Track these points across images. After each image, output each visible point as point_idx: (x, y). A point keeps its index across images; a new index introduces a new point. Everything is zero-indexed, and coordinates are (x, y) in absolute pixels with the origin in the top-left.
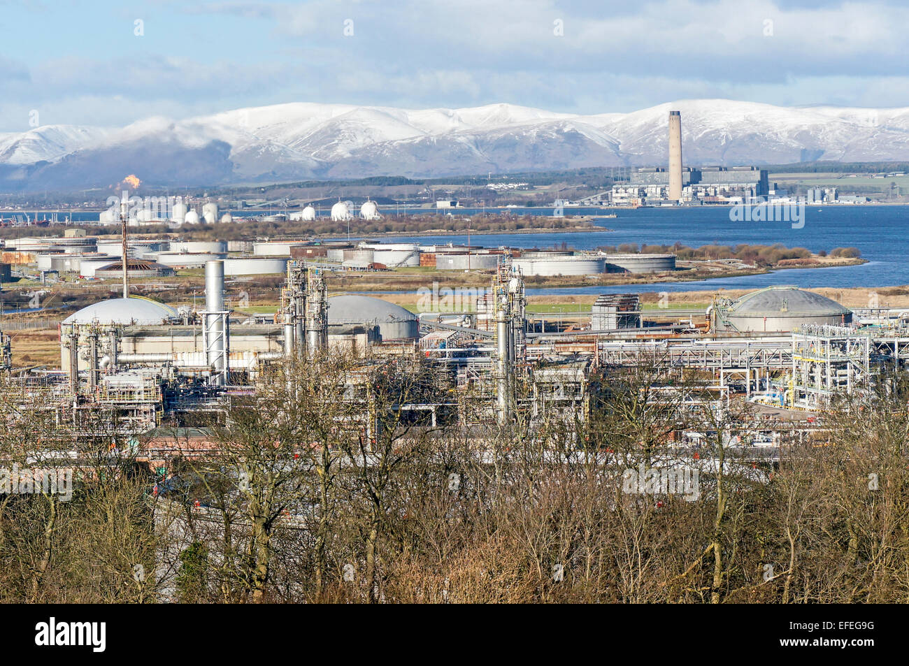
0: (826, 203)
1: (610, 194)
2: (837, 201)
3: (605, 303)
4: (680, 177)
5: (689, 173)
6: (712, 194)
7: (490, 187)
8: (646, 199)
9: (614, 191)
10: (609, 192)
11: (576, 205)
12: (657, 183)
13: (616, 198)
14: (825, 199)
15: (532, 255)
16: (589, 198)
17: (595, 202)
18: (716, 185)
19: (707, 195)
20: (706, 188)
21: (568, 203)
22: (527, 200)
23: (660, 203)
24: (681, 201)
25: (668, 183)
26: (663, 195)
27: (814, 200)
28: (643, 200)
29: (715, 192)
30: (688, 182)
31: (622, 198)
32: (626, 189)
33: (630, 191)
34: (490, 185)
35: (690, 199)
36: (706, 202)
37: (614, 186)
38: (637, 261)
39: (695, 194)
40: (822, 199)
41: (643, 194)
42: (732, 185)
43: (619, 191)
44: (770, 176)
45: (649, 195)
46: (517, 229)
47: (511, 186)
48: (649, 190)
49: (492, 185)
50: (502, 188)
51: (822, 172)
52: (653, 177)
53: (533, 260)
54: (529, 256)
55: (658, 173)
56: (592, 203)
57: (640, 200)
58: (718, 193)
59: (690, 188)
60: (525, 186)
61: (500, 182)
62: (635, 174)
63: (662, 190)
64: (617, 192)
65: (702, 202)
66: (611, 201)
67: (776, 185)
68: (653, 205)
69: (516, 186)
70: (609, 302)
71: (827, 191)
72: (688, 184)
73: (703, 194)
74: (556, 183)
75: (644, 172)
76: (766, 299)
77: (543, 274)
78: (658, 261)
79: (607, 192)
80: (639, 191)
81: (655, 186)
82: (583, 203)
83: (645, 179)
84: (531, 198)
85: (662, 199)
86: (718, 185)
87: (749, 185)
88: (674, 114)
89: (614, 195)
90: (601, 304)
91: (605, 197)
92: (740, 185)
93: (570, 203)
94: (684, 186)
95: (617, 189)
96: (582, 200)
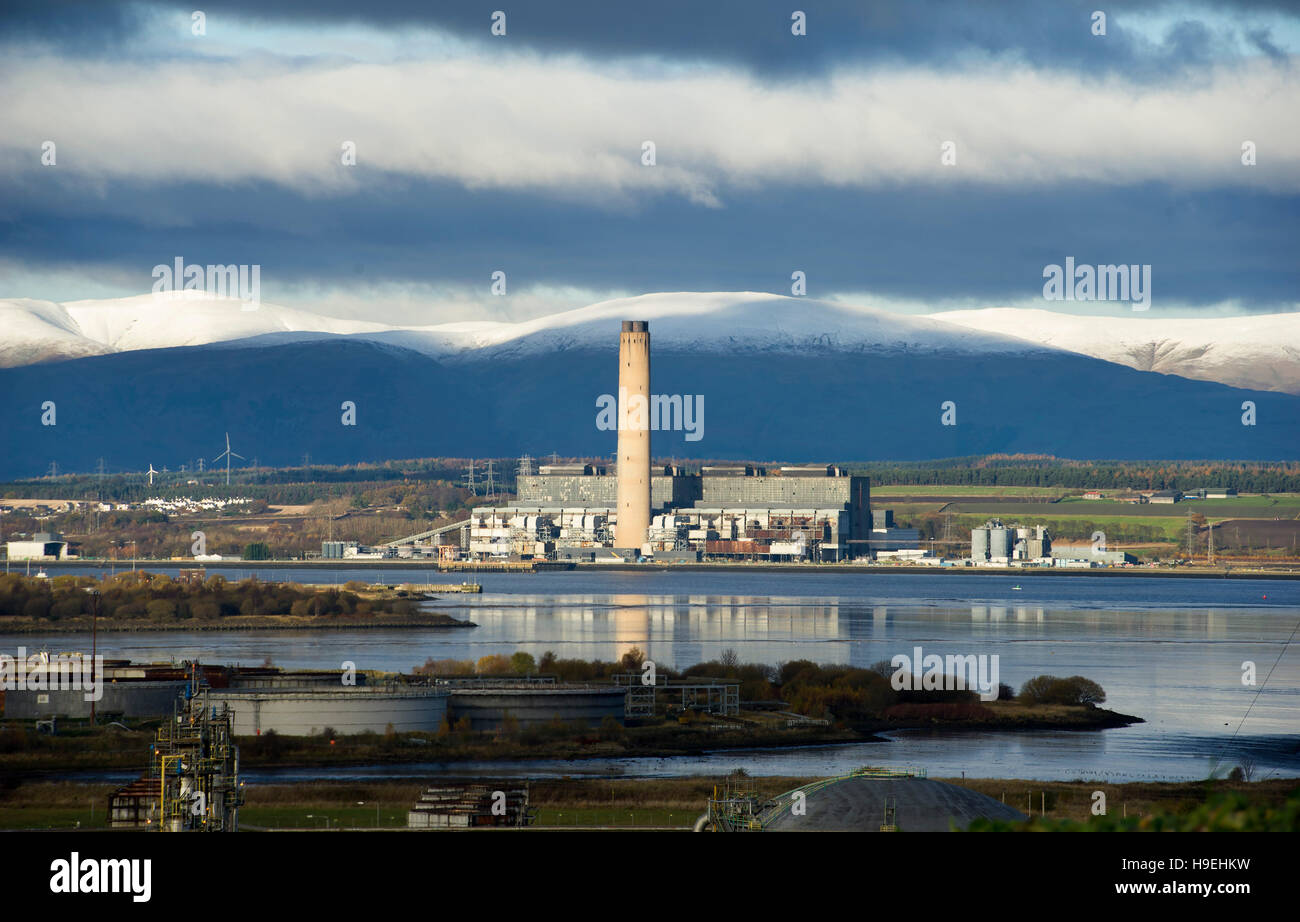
0: (1018, 565)
1: (463, 529)
2: (1049, 561)
3: (439, 807)
4: (643, 489)
5: (670, 480)
6: (726, 534)
7: (154, 506)
8: (558, 545)
9: (475, 521)
10: (462, 525)
11: (375, 557)
12: (585, 503)
13: (479, 539)
14: (1016, 555)
15: (259, 684)
16: (408, 539)
17: (426, 549)
18: (736, 512)
19: (713, 536)
20: (711, 518)
21: (354, 550)
22: (247, 543)
23: (593, 555)
24: (646, 550)
25: (614, 505)
26: (599, 533)
27: (988, 556)
28: (549, 548)
29: (734, 528)
30: (666, 504)
31: (494, 541)
32: (505, 519)
33: (517, 522)
34: (153, 502)
35: (669, 546)
36: (711, 555)
37: (476, 510)
38: (527, 703)
39: (682, 534)
40: (1009, 553)
41: (549, 529)
42: (776, 512)
43: (488, 522)
44: (875, 492)
45: (564, 533)
46: (222, 615)
47: (207, 504)
48: (566, 521)
49: (159, 502)
50: (183, 508)
51: (1011, 483)
52: (575, 488)
53: (262, 696)
54: (252, 685)
55: (588, 479)
56: (417, 552)
57: (540, 548)
58: (741, 531)
59: (670, 520)
60: (244, 506)
61: (180, 496)
62: (530, 480)
63: (598, 521)
64: (483, 526)
65: (699, 556)
66: (468, 549)
67: (889, 514)
68: (573, 561)
69: (221, 504)
70: (447, 802)
71: (1022, 533)
72: (667, 508)
73: (701, 534)
74: (326, 500)
75: (553, 474)
76: (845, 801)
77: (283, 730)
78: (580, 702)
79: (456, 525)
80: (539, 522)
81: (582, 510)
82: (394, 552)
83: (554, 491)
84: (260, 536)
85: (598, 545)
86: (742, 511)
87: (821, 514)
88: (632, 330)
89: (475, 532)
90: (431, 807)
91: (451, 537)
92: (799, 513)
93: (360, 551)
94: (654, 513)
95: (483, 517)
96: (393, 545)
